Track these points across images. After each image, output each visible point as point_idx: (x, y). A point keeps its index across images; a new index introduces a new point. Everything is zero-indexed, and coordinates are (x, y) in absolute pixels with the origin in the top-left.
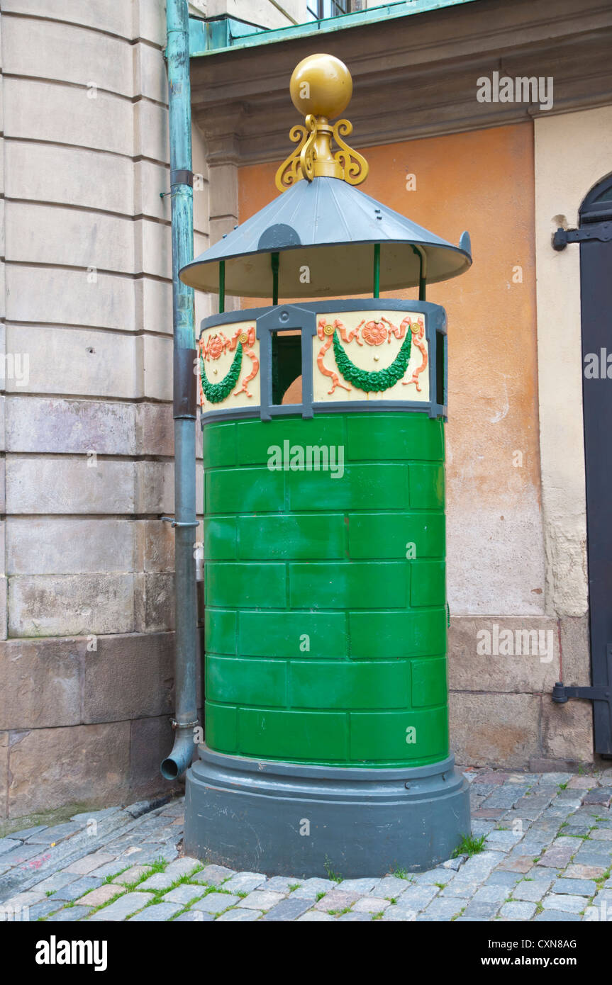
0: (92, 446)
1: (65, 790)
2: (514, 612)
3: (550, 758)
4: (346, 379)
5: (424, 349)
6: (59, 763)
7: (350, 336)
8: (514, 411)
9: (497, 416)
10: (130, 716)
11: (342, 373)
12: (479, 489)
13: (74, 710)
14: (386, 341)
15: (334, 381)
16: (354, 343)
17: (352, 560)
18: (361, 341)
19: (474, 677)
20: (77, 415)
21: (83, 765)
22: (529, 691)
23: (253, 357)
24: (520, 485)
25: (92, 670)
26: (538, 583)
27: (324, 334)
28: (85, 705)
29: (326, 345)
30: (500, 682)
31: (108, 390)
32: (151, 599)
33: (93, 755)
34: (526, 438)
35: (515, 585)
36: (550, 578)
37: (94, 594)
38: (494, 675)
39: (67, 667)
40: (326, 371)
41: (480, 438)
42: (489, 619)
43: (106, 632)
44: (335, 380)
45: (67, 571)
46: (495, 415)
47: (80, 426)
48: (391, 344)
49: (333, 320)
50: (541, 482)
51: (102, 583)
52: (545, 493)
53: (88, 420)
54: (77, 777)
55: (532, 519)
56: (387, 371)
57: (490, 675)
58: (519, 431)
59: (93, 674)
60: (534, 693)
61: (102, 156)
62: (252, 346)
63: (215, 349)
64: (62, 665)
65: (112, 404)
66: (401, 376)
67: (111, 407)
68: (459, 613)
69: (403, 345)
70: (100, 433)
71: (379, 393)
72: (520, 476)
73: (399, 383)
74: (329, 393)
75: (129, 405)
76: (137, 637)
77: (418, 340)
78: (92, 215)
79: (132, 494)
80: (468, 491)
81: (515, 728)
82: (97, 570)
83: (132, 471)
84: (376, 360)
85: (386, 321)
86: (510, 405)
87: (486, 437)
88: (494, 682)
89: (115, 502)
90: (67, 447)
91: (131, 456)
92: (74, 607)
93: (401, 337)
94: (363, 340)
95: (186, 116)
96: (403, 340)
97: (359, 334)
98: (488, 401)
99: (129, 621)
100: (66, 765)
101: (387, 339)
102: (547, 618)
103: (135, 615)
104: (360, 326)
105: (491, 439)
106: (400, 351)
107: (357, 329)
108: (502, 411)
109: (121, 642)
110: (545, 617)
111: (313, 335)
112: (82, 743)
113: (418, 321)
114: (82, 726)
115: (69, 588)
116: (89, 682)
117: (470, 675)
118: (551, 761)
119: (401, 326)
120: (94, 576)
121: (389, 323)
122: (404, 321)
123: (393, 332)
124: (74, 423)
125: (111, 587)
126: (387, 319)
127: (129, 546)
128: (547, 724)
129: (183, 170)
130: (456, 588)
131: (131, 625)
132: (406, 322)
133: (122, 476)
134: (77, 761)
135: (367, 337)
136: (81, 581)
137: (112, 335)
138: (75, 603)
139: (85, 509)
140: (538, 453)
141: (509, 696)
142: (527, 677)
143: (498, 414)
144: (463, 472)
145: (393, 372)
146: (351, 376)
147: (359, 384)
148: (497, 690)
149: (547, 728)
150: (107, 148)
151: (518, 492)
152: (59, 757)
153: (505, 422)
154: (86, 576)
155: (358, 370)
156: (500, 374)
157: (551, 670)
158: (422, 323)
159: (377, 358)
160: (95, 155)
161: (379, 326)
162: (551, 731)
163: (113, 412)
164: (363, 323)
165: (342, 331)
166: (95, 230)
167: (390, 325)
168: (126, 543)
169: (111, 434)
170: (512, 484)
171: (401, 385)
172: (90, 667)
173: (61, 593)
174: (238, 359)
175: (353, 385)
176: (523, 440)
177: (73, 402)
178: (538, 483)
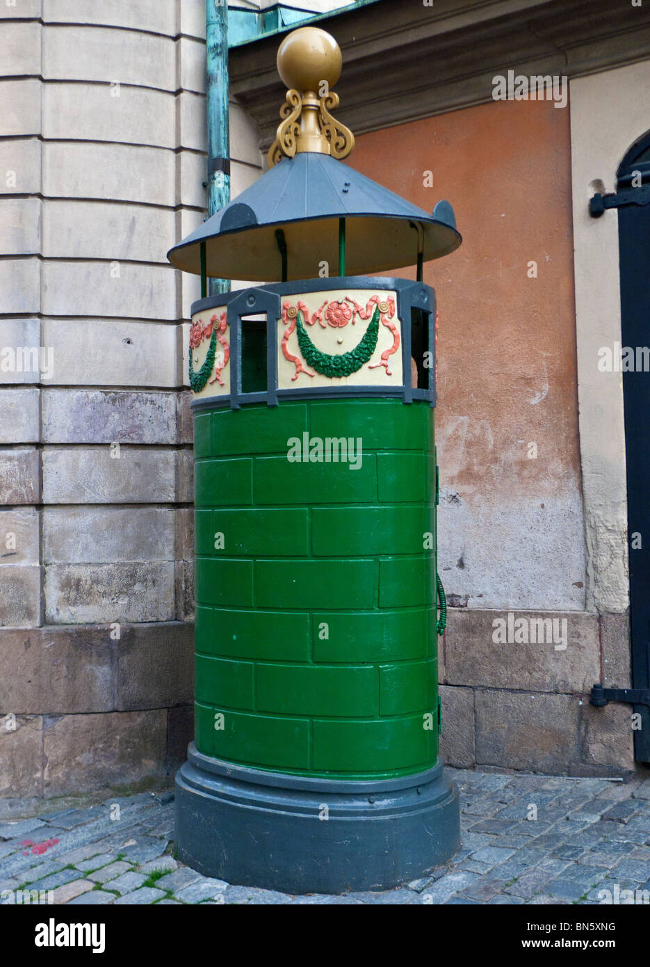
0: (129, 436)
1: (99, 775)
2: (555, 607)
3: (589, 764)
4: (309, 364)
5: (395, 329)
6: (92, 748)
7: (313, 318)
8: (554, 392)
9: (538, 397)
10: (166, 704)
11: (305, 358)
12: (519, 475)
13: (107, 697)
14: (350, 321)
15: (297, 367)
16: (316, 326)
17: (315, 557)
18: (324, 323)
19: (515, 675)
20: (114, 405)
21: (117, 750)
22: (569, 691)
23: (224, 344)
24: (560, 470)
25: (125, 659)
26: (578, 577)
27: (288, 318)
28: (118, 692)
29: (290, 329)
30: (539, 681)
31: (146, 379)
32: (190, 588)
33: (127, 742)
34: (566, 420)
35: (556, 578)
36: (591, 571)
37: (131, 582)
38: (534, 674)
39: (99, 656)
40: (290, 356)
41: (520, 420)
42: (529, 613)
43: (144, 621)
44: (298, 365)
45: (103, 560)
46: (534, 396)
47: (117, 416)
48: (355, 325)
49: (297, 302)
50: (581, 467)
51: (140, 572)
52: (585, 479)
53: (125, 410)
54: (111, 762)
55: (573, 507)
56: (351, 354)
57: (530, 674)
58: (559, 412)
59: (126, 662)
60: (573, 694)
61: (141, 150)
62: (224, 332)
63: (195, 337)
64: (94, 653)
65: (150, 394)
66: (367, 360)
67: (149, 396)
68: (499, 606)
69: (370, 326)
70: (138, 423)
71: (343, 378)
72: (560, 461)
73: (365, 366)
74: (293, 380)
75: (169, 394)
76: (174, 626)
77: (388, 319)
78: (131, 208)
79: (172, 482)
80: (509, 477)
81: (555, 731)
82: (135, 558)
83: (173, 460)
84: (340, 343)
85: (350, 301)
86: (549, 384)
87: (526, 420)
88: (534, 681)
89: (155, 491)
90: (104, 437)
91: (171, 445)
92: (110, 595)
93: (366, 318)
94: (326, 322)
95: (221, 105)
96: (370, 320)
97: (322, 315)
98: (528, 381)
99: (169, 609)
100: (99, 750)
101: (351, 320)
102: (587, 614)
103: (176, 603)
104: (323, 307)
105: (531, 422)
106: (365, 332)
107: (320, 311)
108: (542, 391)
109: (158, 631)
110: (585, 613)
111: (278, 319)
112: (116, 730)
113: (388, 299)
114: (115, 713)
115: (104, 577)
116: (122, 670)
117: (509, 673)
118: (590, 767)
119: (367, 306)
120: (131, 565)
121: (352, 302)
122: (371, 300)
123: (358, 312)
124: (110, 414)
125: (149, 576)
126: (351, 299)
127: (169, 534)
128: (586, 728)
129: (219, 158)
130: (498, 580)
131: (172, 613)
132: (373, 301)
133: (161, 465)
134: (111, 746)
135: (330, 319)
136: (117, 570)
137: (151, 326)
138: (112, 591)
139: (122, 498)
140: (578, 436)
141: (548, 696)
142: (566, 676)
143: (538, 394)
144: (503, 458)
145: (356, 354)
146: (313, 361)
147: (322, 369)
148: (536, 689)
149: (587, 732)
150: (147, 142)
151: (559, 478)
152: (93, 742)
153: (545, 403)
154: (123, 565)
155: (320, 354)
156: (539, 352)
157: (591, 669)
158: (393, 301)
159: (340, 340)
160: (134, 149)
161: (343, 306)
162: (591, 735)
163: (152, 402)
164: (326, 303)
165: (305, 314)
166: (134, 221)
167: (355, 304)
168: (167, 532)
169: (149, 423)
170: (553, 470)
171: (367, 368)
172: (124, 655)
173: (97, 581)
174: (213, 346)
175: (316, 370)
176: (563, 422)
177: (109, 392)
178: (579, 468)
